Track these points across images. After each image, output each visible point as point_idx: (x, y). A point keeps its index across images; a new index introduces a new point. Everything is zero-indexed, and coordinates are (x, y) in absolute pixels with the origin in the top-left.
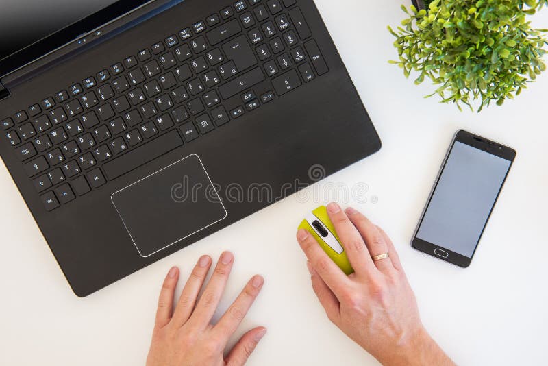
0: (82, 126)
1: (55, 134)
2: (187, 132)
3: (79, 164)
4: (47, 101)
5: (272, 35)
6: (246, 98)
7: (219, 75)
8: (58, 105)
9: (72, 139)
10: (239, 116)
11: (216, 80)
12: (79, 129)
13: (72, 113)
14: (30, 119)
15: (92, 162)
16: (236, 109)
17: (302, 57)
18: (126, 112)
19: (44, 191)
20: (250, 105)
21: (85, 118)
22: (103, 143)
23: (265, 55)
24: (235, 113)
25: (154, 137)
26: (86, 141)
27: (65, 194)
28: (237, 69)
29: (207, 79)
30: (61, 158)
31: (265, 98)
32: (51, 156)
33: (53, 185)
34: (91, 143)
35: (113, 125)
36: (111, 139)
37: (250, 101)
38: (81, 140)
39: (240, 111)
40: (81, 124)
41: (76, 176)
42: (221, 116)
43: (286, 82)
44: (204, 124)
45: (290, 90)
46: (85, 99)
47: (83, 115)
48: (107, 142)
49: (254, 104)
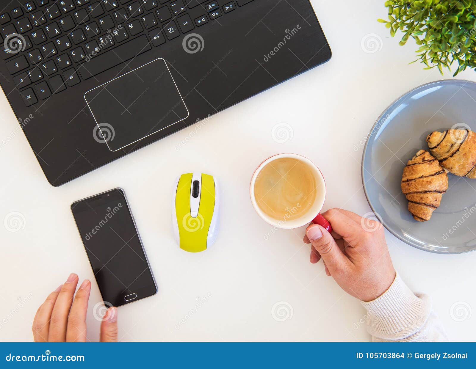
0: (59, 29)
1: (35, 35)
2: (155, 38)
3: (56, 64)
4: (28, 5)
6: (210, 7)
8: (38, 8)
9: (50, 40)
10: (203, 24)
12: (57, 32)
13: (51, 16)
14: (13, 21)
15: (68, 63)
16: (200, 17)
18: (100, 17)
19: (23, 88)
20: (214, 15)
21: (62, 22)
22: (78, 45)
24: (199, 22)
25: (124, 42)
26: (63, 43)
27: (43, 91)
30: (40, 58)
31: (227, 8)
32: (31, 55)
33: (32, 83)
34: (68, 45)
35: (88, 28)
36: (85, 42)
37: (214, 10)
38: (59, 42)
39: (203, 20)
40: (59, 27)
41: (52, 75)
42: (186, 23)
44: (171, 30)
45: (250, 2)
46: (63, 3)
47: (61, 19)
48: (82, 45)
49: (217, 14)
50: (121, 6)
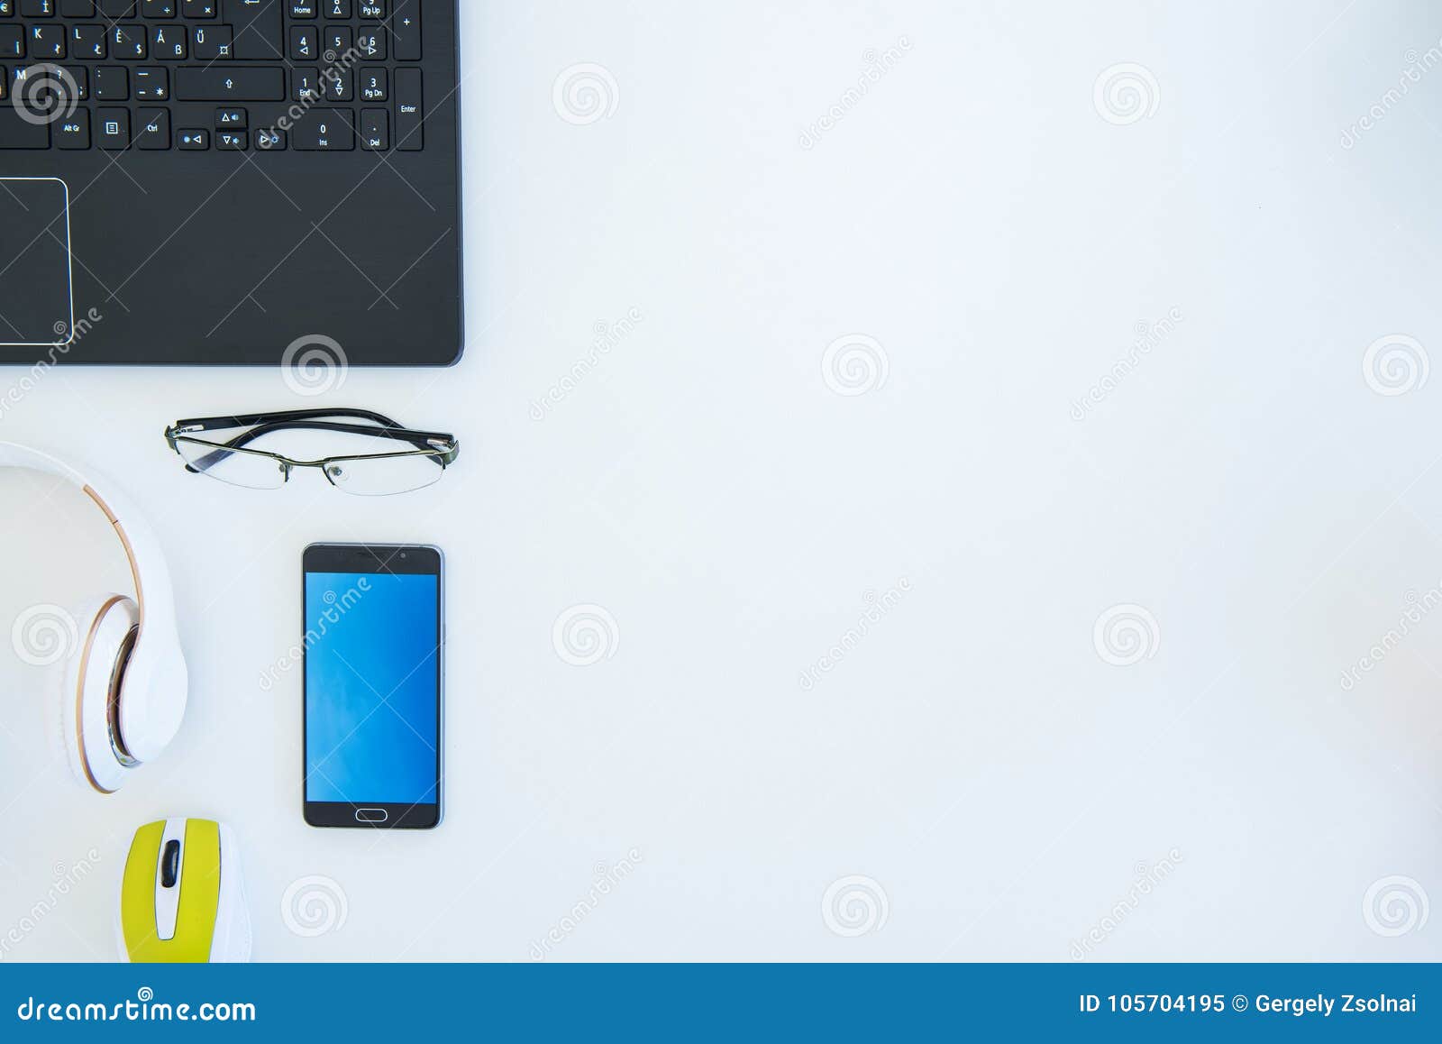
2: (69, 128)
5: (337, 18)
6: (225, 118)
7: (188, 42)
10: (192, 148)
11: (179, 50)
16: (193, 131)
17: (379, 93)
20: (227, 139)
23: (305, 51)
24: (187, 140)
28: (232, 49)
29: (161, 38)
37: (230, 129)
39: (198, 139)
42: (154, 129)
43: (323, 129)
44: (112, 128)
45: (323, 149)
49: (235, 141)
50: (18, 18)
